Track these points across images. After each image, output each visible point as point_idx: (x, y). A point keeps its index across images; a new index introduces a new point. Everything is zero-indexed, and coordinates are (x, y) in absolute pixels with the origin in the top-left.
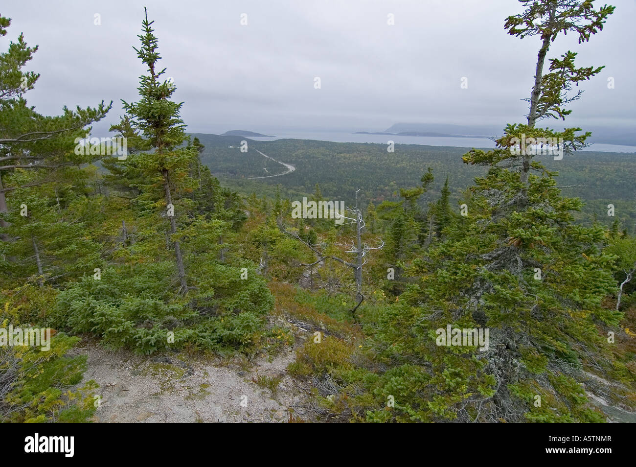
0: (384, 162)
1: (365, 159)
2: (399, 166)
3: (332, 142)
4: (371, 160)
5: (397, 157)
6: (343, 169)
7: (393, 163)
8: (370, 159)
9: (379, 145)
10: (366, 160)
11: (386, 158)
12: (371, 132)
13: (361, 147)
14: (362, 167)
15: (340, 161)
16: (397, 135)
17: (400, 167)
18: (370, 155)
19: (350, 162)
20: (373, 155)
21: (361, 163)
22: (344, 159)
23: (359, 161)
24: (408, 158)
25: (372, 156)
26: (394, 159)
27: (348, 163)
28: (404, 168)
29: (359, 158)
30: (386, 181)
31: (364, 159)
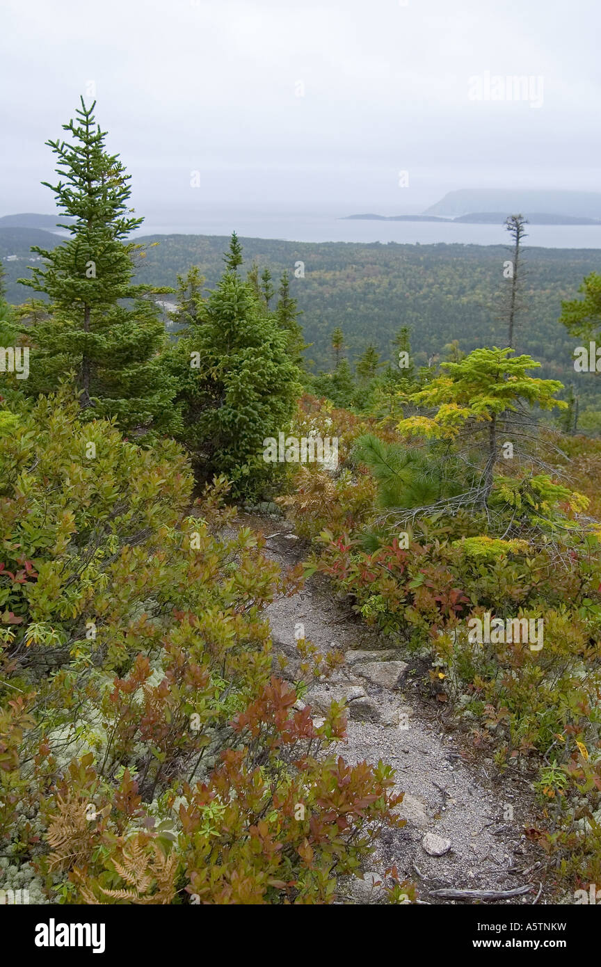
0: (425, 290)
1: (376, 283)
2: (464, 300)
3: (286, 242)
4: (391, 285)
5: (461, 277)
6: (318, 312)
7: (449, 292)
8: (390, 283)
9: (409, 247)
10: (379, 286)
11: (431, 281)
12: (387, 216)
13: (363, 254)
14: (368, 305)
15: (308, 291)
16: (456, 220)
17: (469, 302)
18: (387, 273)
19: (335, 291)
20: (396, 273)
21: (365, 294)
22: (320, 284)
23: (359, 290)
24: (488, 279)
25: (395, 277)
26: (451, 285)
27: (332, 296)
28: (478, 306)
29: (359, 283)
30: (434, 340)
31: (372, 285)
